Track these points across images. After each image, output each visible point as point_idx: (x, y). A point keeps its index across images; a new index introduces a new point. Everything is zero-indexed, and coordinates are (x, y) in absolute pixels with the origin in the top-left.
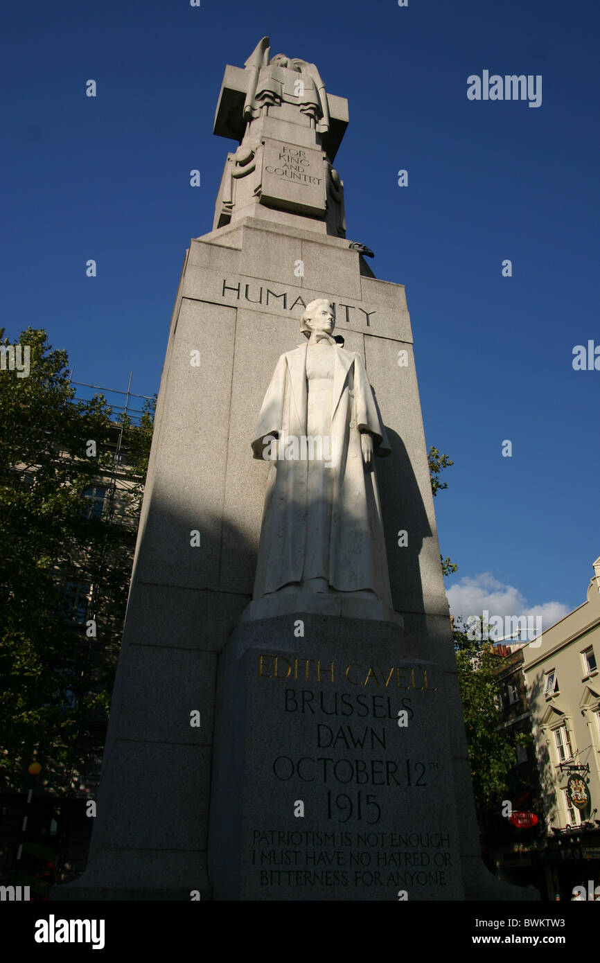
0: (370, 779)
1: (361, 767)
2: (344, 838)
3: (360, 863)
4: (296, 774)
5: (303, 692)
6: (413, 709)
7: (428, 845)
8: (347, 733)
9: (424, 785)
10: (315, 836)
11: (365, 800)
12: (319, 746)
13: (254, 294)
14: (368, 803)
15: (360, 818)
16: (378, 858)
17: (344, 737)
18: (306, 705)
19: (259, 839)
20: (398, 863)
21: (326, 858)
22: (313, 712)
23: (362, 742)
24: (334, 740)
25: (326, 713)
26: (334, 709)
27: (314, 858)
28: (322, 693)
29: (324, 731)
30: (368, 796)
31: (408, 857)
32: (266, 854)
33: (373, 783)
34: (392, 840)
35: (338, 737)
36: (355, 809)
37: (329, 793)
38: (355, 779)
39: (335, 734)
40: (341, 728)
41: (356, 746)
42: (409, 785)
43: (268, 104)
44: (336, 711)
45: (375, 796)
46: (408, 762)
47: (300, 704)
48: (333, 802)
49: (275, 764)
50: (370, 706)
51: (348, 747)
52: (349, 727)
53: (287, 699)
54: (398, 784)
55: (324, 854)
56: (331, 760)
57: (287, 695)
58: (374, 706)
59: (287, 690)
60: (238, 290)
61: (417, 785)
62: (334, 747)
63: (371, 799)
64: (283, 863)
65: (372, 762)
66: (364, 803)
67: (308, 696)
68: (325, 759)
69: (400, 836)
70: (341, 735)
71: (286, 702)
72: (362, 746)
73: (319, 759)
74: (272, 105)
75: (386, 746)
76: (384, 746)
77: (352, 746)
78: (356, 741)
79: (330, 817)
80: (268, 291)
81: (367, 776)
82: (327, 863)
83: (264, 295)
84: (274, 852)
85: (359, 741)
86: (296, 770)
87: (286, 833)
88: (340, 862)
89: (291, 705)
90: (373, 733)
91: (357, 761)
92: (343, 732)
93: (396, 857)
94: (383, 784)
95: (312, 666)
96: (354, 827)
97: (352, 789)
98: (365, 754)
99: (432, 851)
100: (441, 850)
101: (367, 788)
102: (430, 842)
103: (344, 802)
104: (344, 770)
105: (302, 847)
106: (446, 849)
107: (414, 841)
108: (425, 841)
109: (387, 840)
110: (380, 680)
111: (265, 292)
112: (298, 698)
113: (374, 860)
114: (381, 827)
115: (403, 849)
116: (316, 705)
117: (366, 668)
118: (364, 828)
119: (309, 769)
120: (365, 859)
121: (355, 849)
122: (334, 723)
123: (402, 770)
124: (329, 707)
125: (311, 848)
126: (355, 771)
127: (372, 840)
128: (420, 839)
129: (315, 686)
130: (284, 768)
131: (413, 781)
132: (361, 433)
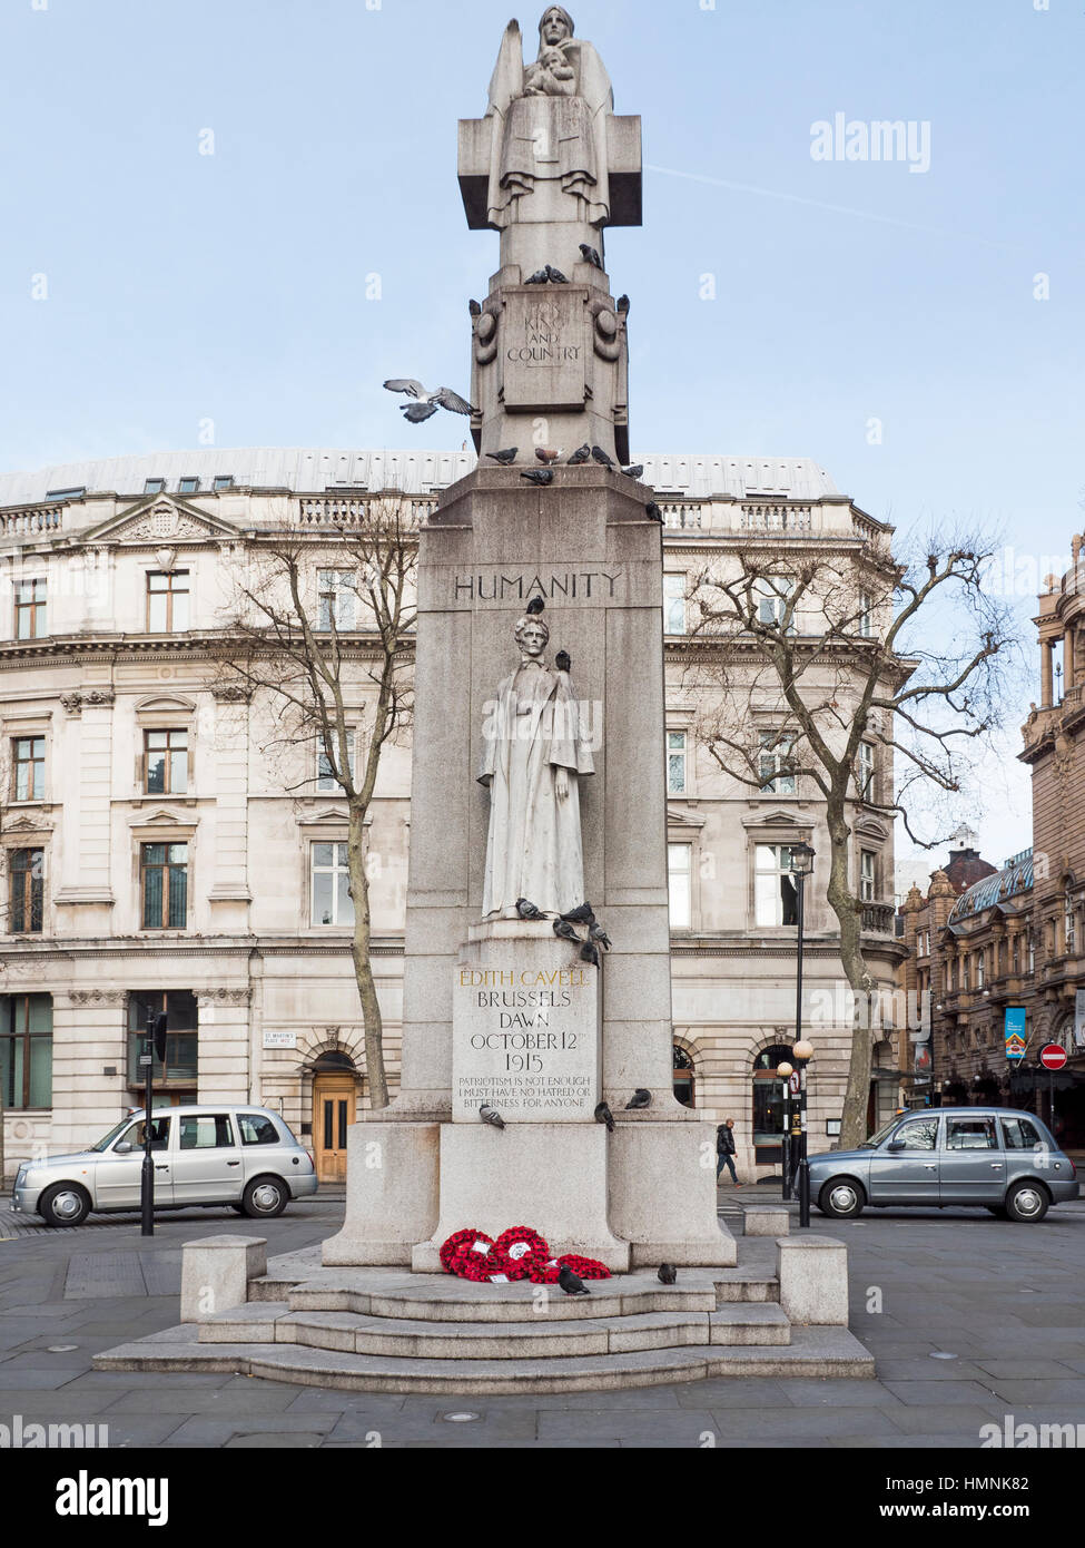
0: (536, 1045)
1: (530, 1038)
2: (517, 1081)
3: (527, 1095)
4: (486, 1045)
5: (491, 993)
6: (569, 999)
8: (521, 1018)
9: (575, 1047)
11: (532, 1058)
12: (501, 1026)
13: (489, 592)
14: (534, 1060)
15: (528, 1069)
16: (539, 1092)
17: (519, 1020)
18: (493, 1002)
20: (552, 1095)
21: (505, 1092)
22: (498, 1005)
23: (531, 1023)
24: (512, 1023)
25: (507, 1005)
26: (512, 1002)
27: (498, 1092)
28: (504, 993)
29: (504, 1017)
30: (534, 1056)
31: (559, 1091)
32: (469, 1091)
33: (538, 1047)
34: (549, 1081)
35: (515, 1021)
36: (525, 1064)
37: (508, 1055)
38: (525, 1046)
39: (513, 1019)
40: (517, 1015)
41: (527, 1025)
42: (563, 1047)
43: (517, 197)
44: (513, 1004)
45: (539, 1056)
46: (563, 1034)
47: (489, 1001)
48: (510, 1060)
49: (472, 1039)
51: (521, 1027)
52: (522, 1014)
53: (480, 998)
54: (555, 1048)
56: (510, 1035)
57: (480, 996)
59: (480, 993)
60: (471, 587)
61: (569, 1047)
62: (512, 1027)
63: (536, 1058)
65: (538, 1035)
66: (531, 1060)
67: (494, 996)
68: (505, 1035)
69: (554, 1079)
70: (516, 1019)
71: (479, 1001)
72: (531, 1025)
73: (501, 1035)
74: (522, 195)
76: (546, 1024)
77: (524, 1025)
78: (527, 1022)
79: (508, 1069)
80: (503, 578)
81: (534, 1043)
83: (498, 586)
84: (474, 1089)
85: (529, 1022)
87: (481, 1079)
89: (483, 1002)
90: (539, 1015)
91: (527, 1035)
92: (518, 1017)
93: (551, 1091)
94: (545, 1048)
95: (498, 975)
96: (524, 1074)
97: (524, 1052)
98: (533, 1031)
99: (576, 1087)
100: (582, 1086)
101: (534, 1051)
102: (575, 1081)
103: (518, 1060)
104: (519, 1041)
105: (490, 1086)
106: (586, 1085)
107: (564, 1081)
108: (572, 1081)
109: (546, 1081)
110: (547, 980)
111: (499, 579)
112: (488, 998)
113: (537, 1093)
114: (542, 1074)
115: (557, 1086)
116: (500, 1001)
117: (537, 973)
118: (529, 1075)
119: (496, 1041)
120: (530, 1092)
121: (524, 1087)
122: (512, 1011)
123: (560, 1038)
124: (509, 1001)
125: (496, 1087)
126: (526, 1041)
127: (536, 1081)
128: (568, 1081)
129: (498, 988)
130: (479, 1042)
131: (567, 1045)
132: (554, 768)
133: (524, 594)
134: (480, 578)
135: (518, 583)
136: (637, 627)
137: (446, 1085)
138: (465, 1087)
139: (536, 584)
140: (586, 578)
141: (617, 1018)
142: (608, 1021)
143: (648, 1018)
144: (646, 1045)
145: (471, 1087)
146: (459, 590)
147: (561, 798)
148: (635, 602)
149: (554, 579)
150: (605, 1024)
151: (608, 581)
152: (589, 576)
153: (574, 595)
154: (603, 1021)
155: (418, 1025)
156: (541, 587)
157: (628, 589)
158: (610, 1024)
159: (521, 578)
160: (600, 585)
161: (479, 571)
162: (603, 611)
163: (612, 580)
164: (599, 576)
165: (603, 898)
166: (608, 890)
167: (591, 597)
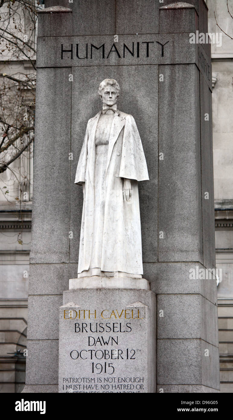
0: (111, 357)
1: (107, 352)
2: (99, 379)
3: (105, 389)
4: (79, 357)
5: (83, 324)
6: (131, 327)
7: (134, 382)
8: (101, 339)
9: (134, 359)
10: (87, 379)
11: (108, 365)
12: (89, 345)
13: (82, 54)
14: (109, 366)
15: (105, 372)
16: (112, 387)
17: (100, 341)
18: (84, 329)
19: (65, 381)
20: (120, 388)
21: (91, 387)
22: (87, 332)
23: (107, 343)
24: (95, 343)
25: (93, 332)
26: (96, 330)
27: (87, 387)
28: (91, 324)
29: (91, 339)
30: (109, 364)
31: (125, 386)
32: (68, 386)
33: (112, 358)
34: (119, 380)
35: (97, 341)
36: (104, 369)
37: (93, 363)
38: (104, 357)
39: (96, 340)
40: (99, 338)
41: (105, 344)
42: (127, 358)
44: (97, 331)
45: (112, 364)
46: (127, 350)
47: (81, 329)
48: (94, 366)
49: (71, 353)
50: (112, 327)
51: (101, 345)
52: (102, 337)
53: (76, 327)
54: (122, 358)
55: (91, 386)
56: (94, 350)
57: (76, 326)
58: (114, 327)
59: (76, 324)
60: (71, 51)
61: (131, 359)
62: (95, 345)
63: (110, 365)
64: (75, 389)
65: (112, 350)
66: (107, 366)
67: (85, 325)
68: (91, 351)
69: (122, 379)
70: (98, 340)
71: (75, 328)
72: (107, 344)
73: (89, 351)
75: (118, 343)
76: (117, 344)
77: (103, 344)
78: (105, 342)
79: (93, 372)
80: (92, 45)
81: (109, 356)
82: (92, 388)
83: (89, 50)
84: (71, 385)
85: (106, 342)
86: (79, 355)
87: (76, 379)
88: (97, 388)
89: (78, 330)
90: (112, 338)
91: (105, 351)
92: (99, 339)
93: (120, 386)
94: (116, 359)
95: (87, 313)
96: (103, 376)
97: (103, 361)
98: (109, 348)
99: (135, 384)
100: (139, 383)
101: (109, 361)
102: (135, 380)
103: (99, 366)
104: (100, 354)
105: (82, 383)
106: (141, 383)
107: (128, 380)
108: (133, 380)
109: (116, 380)
110: (117, 316)
111: (89, 47)
112: (81, 327)
113: (111, 387)
114: (114, 375)
115: (123, 383)
116: (88, 329)
117: (111, 311)
118: (107, 376)
119: (85, 354)
120: (107, 387)
121: (103, 383)
122: (96, 336)
123: (125, 353)
124: (94, 329)
125: (86, 384)
126: (104, 354)
127: (110, 380)
128: (130, 380)
129: (88, 321)
130: (75, 355)
131: (129, 357)
132: (123, 180)
133: (106, 56)
134: (77, 45)
135: (102, 48)
136: (179, 77)
137: (55, 382)
138: (65, 384)
139: (114, 49)
140: (145, 45)
141: (166, 337)
142: (160, 339)
143: (187, 337)
144: (185, 355)
145: (70, 384)
146: (64, 53)
147: (126, 198)
148: (178, 60)
149: (125, 46)
150: (158, 341)
151: (161, 46)
152: (148, 43)
153: (138, 56)
154: (157, 339)
155: (37, 342)
156: (117, 51)
157: (173, 52)
158: (161, 341)
159: (103, 46)
160: (155, 49)
161: (76, 40)
162: (156, 67)
163: (163, 46)
164: (155, 43)
165: (157, 257)
166: (160, 252)
167: (150, 57)
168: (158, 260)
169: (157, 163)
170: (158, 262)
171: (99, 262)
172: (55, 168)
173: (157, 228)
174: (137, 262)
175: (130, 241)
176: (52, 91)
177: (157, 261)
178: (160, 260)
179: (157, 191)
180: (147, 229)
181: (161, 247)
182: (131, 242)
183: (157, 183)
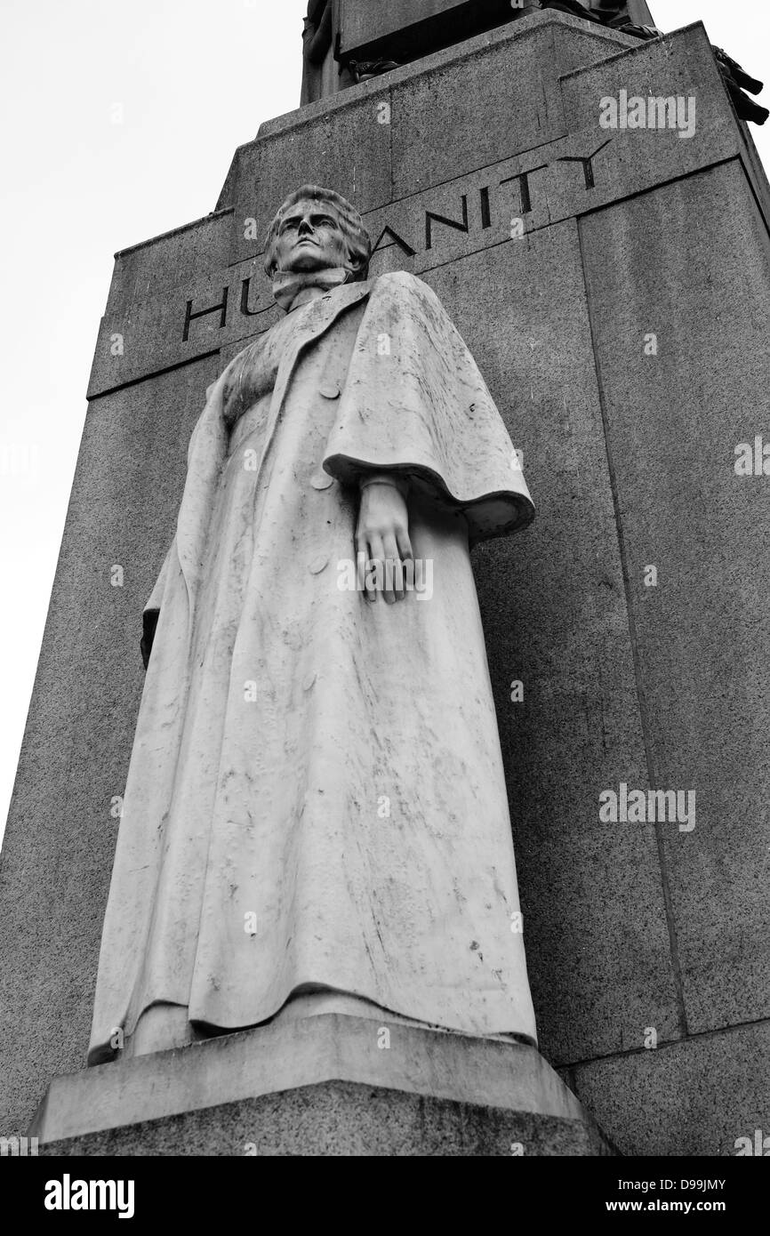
60: (223, 306)
134: (246, 281)
139: (387, 240)
140: (514, 182)
146: (194, 322)
149: (430, 216)
151: (580, 164)
152: (523, 177)
153: (486, 222)
156: (398, 241)
160: (555, 182)
161: (243, 272)
163: (586, 161)
164: (554, 166)
165: (674, 1007)
166: (689, 972)
167: (534, 210)
168: (683, 1024)
169: (615, 540)
170: (687, 1036)
171: (182, 964)
172: (115, 712)
173: (652, 843)
174: (474, 946)
175: (412, 809)
176: (137, 446)
177: (676, 1035)
178: (695, 1025)
179: (631, 663)
180: (595, 859)
181: (691, 945)
182: (421, 816)
183: (624, 627)
